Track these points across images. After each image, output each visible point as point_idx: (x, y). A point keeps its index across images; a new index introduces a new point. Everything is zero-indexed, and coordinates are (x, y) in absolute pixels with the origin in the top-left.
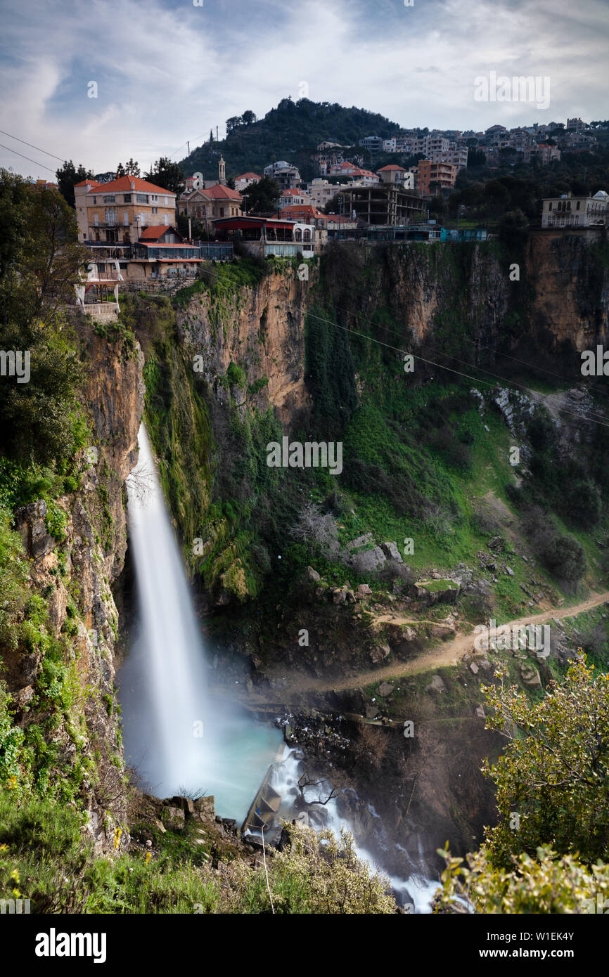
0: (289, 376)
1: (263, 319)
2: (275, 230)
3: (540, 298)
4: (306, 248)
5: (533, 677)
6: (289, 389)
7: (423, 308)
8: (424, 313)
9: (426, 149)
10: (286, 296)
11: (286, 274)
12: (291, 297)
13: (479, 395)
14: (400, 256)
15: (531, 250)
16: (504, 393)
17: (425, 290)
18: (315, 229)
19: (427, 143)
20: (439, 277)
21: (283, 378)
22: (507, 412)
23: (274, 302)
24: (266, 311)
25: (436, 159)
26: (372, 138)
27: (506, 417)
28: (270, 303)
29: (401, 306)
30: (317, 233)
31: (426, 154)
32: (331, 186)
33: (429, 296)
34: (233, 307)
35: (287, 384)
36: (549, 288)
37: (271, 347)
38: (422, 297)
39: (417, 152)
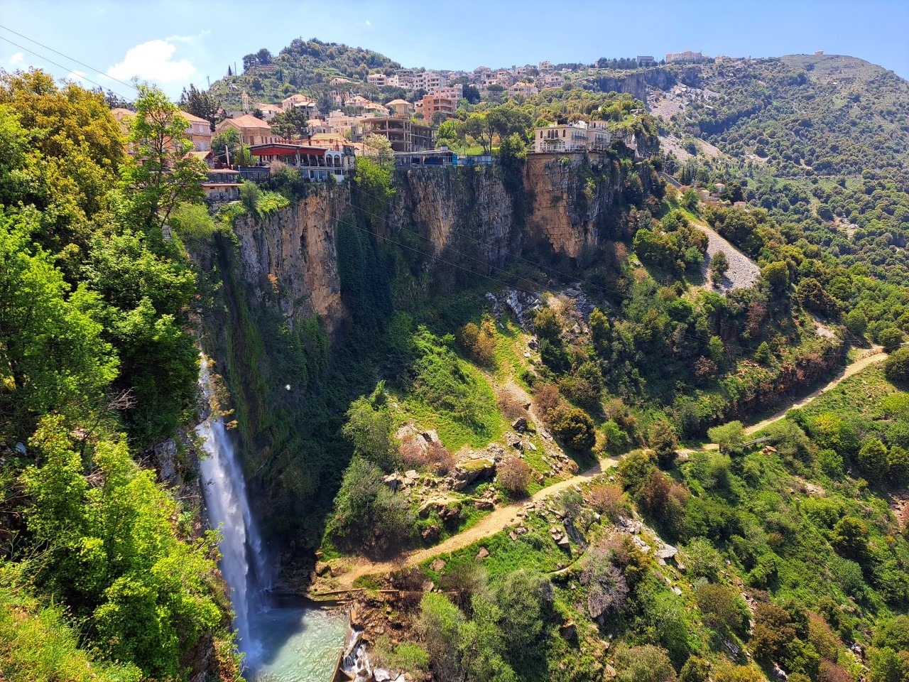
0: (330, 289)
1: (303, 238)
2: (308, 156)
3: (537, 213)
4: (338, 172)
5: (562, 537)
6: (330, 300)
7: (442, 225)
8: (443, 229)
9: (426, 86)
10: (323, 217)
11: (321, 197)
12: (327, 217)
13: (493, 297)
14: (420, 179)
15: (528, 172)
16: (513, 294)
17: (443, 208)
18: (343, 155)
19: (426, 81)
20: (453, 197)
21: (325, 291)
22: (517, 311)
23: (311, 223)
24: (305, 229)
25: (437, 95)
26: (378, 76)
27: (516, 315)
28: (308, 224)
29: (423, 223)
30: (346, 159)
31: (427, 90)
32: (347, 118)
33: (447, 214)
34: (276, 227)
35: (328, 297)
36: (544, 204)
37: (312, 263)
38: (441, 214)
39: (419, 88)
